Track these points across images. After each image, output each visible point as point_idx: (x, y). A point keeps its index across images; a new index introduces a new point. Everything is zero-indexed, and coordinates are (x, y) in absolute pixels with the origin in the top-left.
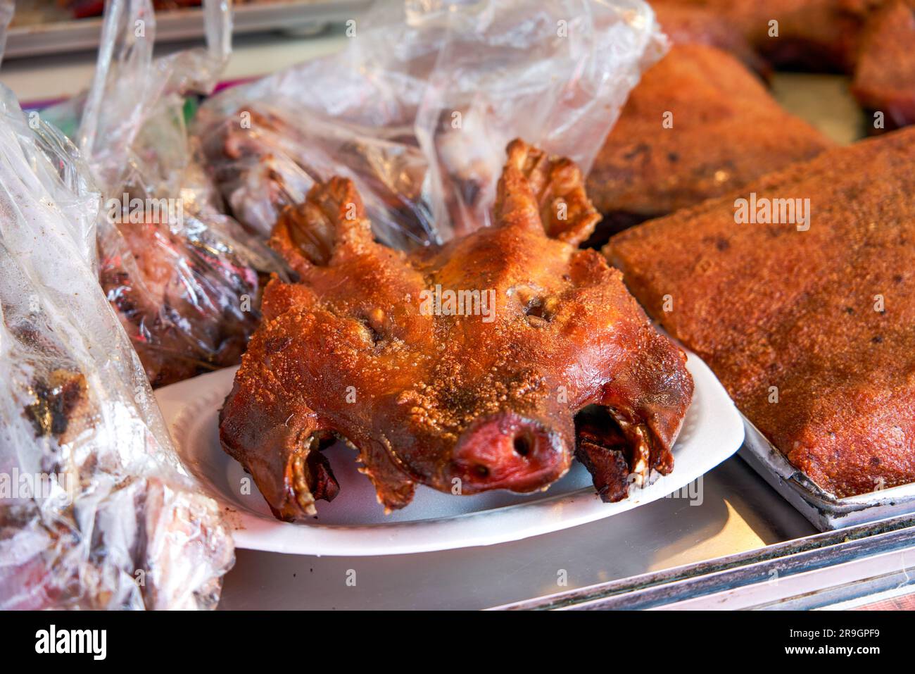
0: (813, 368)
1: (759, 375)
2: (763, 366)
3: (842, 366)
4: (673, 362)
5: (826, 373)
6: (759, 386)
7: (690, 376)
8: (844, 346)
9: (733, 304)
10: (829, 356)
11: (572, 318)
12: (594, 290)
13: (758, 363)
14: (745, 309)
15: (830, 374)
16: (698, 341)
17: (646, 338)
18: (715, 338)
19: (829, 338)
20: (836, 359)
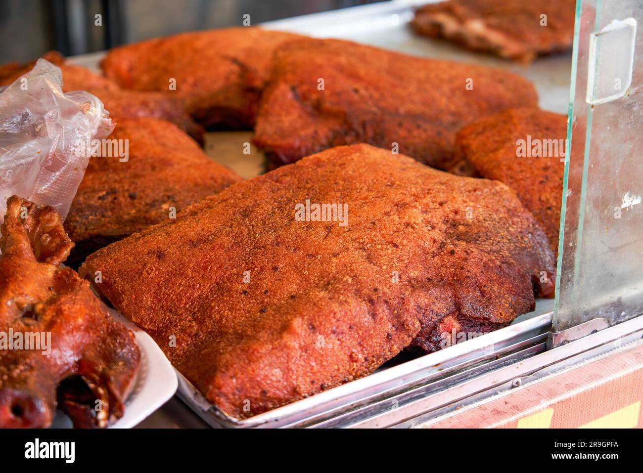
0: (222, 334)
1: (187, 341)
2: (189, 335)
3: (240, 331)
4: (124, 340)
5: (230, 336)
6: (187, 349)
7: (137, 348)
8: (242, 317)
9: (169, 295)
10: (232, 324)
11: (53, 316)
12: (69, 296)
13: (186, 333)
14: (177, 298)
15: (233, 336)
16: (147, 322)
17: (106, 325)
18: (157, 319)
19: (232, 312)
20: (236, 326)
